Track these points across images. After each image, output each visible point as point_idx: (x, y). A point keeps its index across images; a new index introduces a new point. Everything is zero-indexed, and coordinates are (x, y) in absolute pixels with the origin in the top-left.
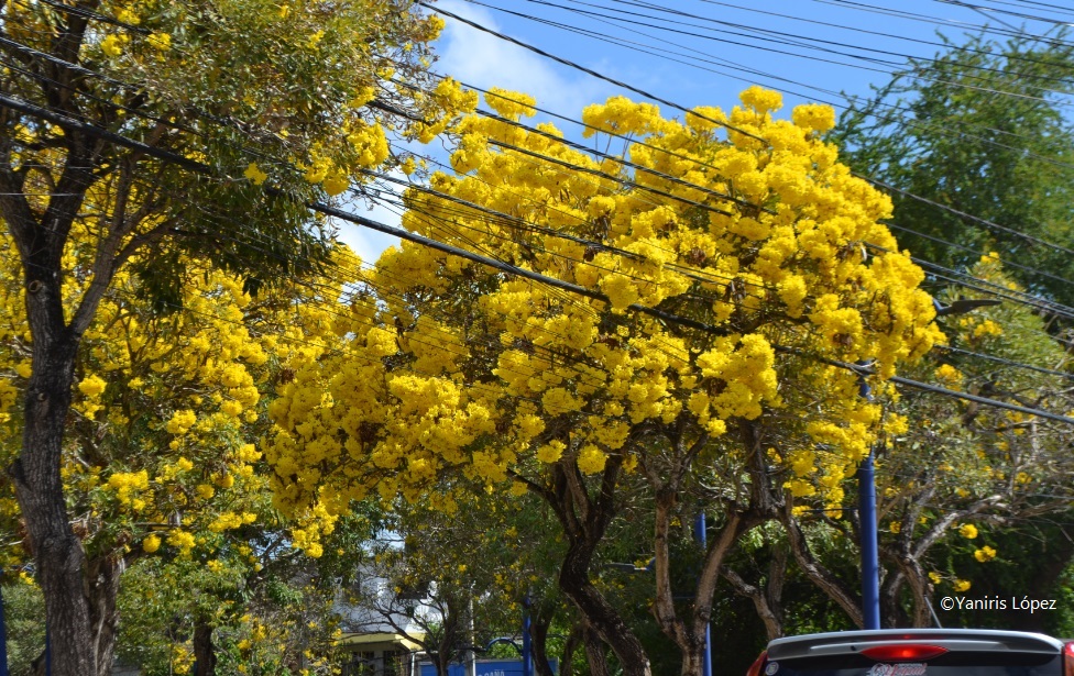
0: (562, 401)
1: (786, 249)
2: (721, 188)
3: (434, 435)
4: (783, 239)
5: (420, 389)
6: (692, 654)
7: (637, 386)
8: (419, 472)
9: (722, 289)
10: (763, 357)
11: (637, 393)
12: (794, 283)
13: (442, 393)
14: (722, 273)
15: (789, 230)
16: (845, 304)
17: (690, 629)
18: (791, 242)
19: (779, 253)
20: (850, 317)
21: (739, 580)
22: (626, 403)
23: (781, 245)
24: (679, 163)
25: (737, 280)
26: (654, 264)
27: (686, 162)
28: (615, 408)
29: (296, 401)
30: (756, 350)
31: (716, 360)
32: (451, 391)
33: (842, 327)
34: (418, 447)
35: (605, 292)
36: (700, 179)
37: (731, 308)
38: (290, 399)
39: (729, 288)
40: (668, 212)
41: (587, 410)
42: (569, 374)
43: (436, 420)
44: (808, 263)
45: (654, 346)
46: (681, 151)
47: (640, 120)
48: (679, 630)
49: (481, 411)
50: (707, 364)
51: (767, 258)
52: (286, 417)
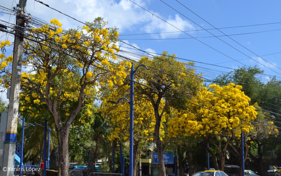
0: (212, 125)
1: (239, 106)
2: (229, 97)
3: (195, 129)
4: (239, 104)
5: (192, 122)
6: (224, 157)
7: (222, 123)
8: (192, 133)
9: (232, 111)
10: (238, 120)
11: (222, 124)
12: (240, 110)
13: (195, 123)
14: (231, 108)
15: (239, 103)
16: (246, 113)
17: (223, 154)
18: (239, 105)
19: (238, 106)
20: (247, 115)
21: (215, 145)
22: (221, 125)
23: (238, 105)
24: (224, 94)
25: (234, 110)
26: (225, 108)
27: (225, 93)
28: (219, 126)
29: (172, 123)
30: (237, 119)
31: (232, 120)
32: (196, 123)
33: (247, 116)
34: (192, 130)
35: (219, 112)
36: (226, 96)
37: (232, 113)
38: (171, 122)
39: (233, 111)
40: (223, 100)
41: (215, 126)
42: (213, 121)
43: (195, 127)
44: (241, 107)
45: (224, 118)
46: (224, 92)
47: (217, 87)
48: (222, 154)
49: (201, 126)
50: (230, 121)
51: (237, 107)
52: (170, 125)
